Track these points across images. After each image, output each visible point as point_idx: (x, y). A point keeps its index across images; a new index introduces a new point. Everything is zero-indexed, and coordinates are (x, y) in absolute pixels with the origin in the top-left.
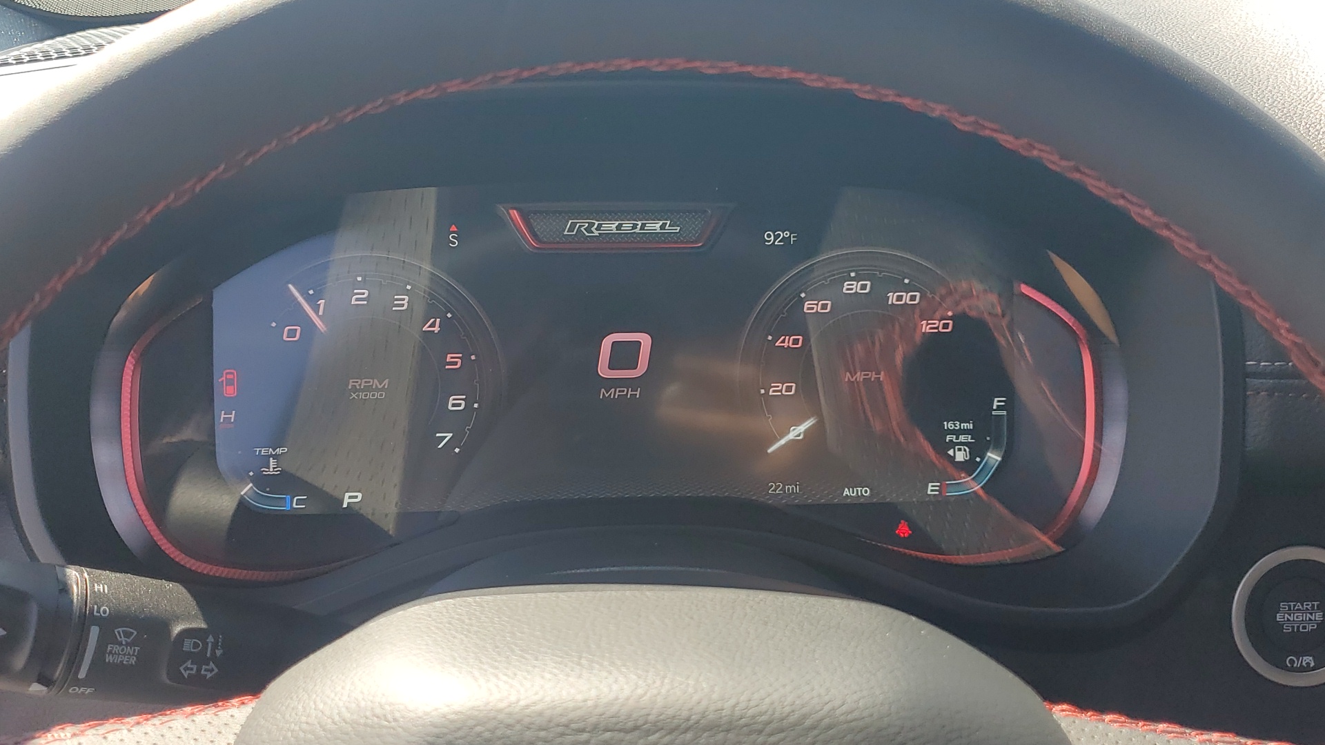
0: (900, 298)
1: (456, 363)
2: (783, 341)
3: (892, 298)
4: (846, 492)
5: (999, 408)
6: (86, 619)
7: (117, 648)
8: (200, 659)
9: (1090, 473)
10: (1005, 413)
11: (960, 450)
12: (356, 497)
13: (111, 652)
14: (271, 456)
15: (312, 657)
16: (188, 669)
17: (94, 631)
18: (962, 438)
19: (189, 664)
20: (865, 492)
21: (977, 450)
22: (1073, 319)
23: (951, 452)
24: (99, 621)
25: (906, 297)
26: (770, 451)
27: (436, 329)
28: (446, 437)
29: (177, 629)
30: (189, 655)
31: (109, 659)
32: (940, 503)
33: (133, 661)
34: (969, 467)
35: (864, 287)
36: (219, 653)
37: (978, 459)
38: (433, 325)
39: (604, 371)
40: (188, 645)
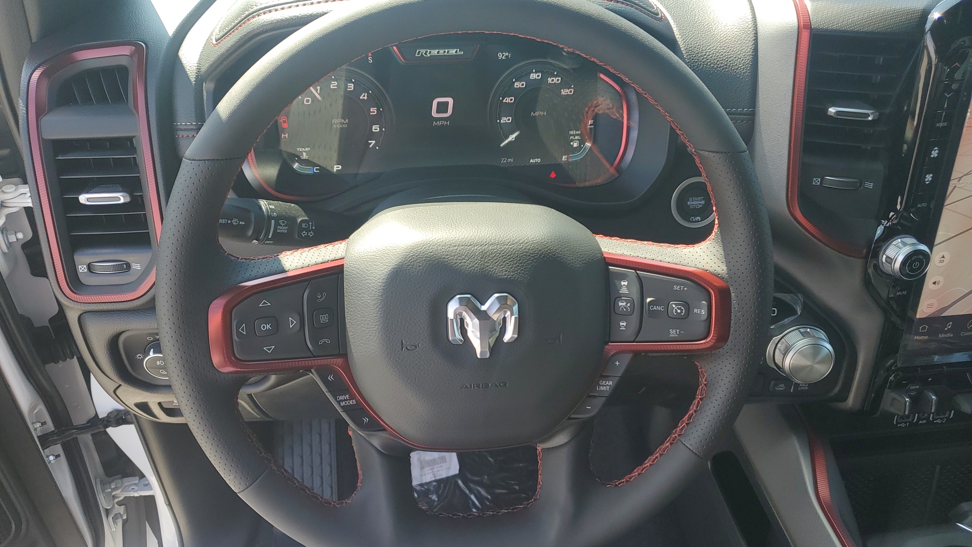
0: (553, 80)
1: (374, 112)
2: (506, 100)
3: (550, 80)
4: (531, 161)
5: (591, 125)
6: (270, 218)
7: (281, 228)
8: (308, 230)
9: (625, 147)
10: (593, 127)
11: (575, 142)
12: (339, 167)
13: (279, 229)
14: (304, 151)
15: (362, 227)
16: (304, 234)
17: (273, 221)
18: (576, 138)
19: (304, 232)
20: (539, 160)
21: (582, 142)
22: (618, 87)
23: (572, 143)
24: (274, 218)
25: (555, 80)
26: (501, 145)
27: (366, 98)
28: (372, 143)
29: (299, 220)
30: (304, 229)
31: (278, 231)
32: (568, 163)
33: (286, 231)
34: (579, 148)
35: (538, 76)
36: (314, 228)
37: (582, 146)
38: (364, 96)
39: (434, 114)
40: (303, 225)
